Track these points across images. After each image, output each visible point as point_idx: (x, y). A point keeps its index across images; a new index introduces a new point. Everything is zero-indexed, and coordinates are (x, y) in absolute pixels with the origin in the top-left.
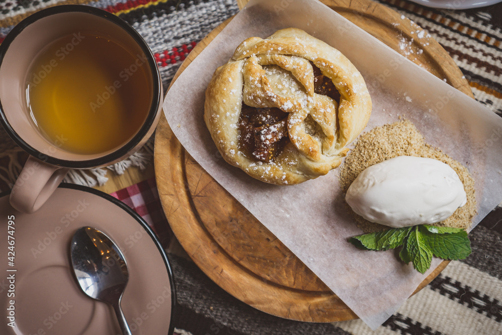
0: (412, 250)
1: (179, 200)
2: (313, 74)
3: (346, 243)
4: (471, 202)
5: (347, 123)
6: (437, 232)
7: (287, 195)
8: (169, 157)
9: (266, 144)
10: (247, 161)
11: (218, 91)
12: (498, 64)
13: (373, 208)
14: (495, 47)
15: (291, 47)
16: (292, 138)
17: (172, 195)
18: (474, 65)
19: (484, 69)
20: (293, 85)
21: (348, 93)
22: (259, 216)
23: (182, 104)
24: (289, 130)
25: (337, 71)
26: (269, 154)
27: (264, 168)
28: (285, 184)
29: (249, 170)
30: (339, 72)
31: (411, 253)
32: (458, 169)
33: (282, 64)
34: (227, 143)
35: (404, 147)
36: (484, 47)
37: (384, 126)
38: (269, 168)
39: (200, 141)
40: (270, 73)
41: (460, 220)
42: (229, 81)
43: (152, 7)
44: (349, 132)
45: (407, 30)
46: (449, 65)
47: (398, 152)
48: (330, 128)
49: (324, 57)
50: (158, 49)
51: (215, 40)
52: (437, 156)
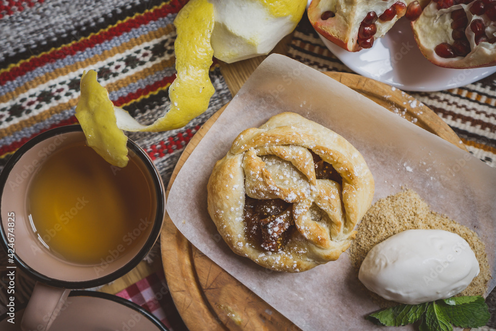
0: (432, 324)
1: (191, 295)
2: (313, 162)
3: (364, 320)
4: (484, 267)
5: (352, 208)
6: (455, 304)
7: (299, 277)
8: (177, 253)
9: (274, 237)
10: (256, 252)
11: (220, 188)
12: (492, 121)
13: (389, 289)
14: (486, 104)
15: (289, 138)
16: (300, 229)
17: (183, 291)
18: (469, 123)
19: (479, 126)
20: (294, 175)
21: (350, 177)
22: (274, 303)
23: (185, 199)
24: (296, 221)
25: (336, 157)
26: (277, 244)
27: (274, 259)
28: (297, 272)
29: (259, 261)
30: (338, 159)
31: (432, 327)
32: (467, 235)
33: (282, 156)
34: (234, 237)
35: (411, 219)
36: (476, 106)
37: (388, 197)
38: (279, 258)
39: (206, 233)
40: (270, 164)
41: (475, 287)
42: (230, 177)
43: (144, 100)
44: (356, 216)
45: (399, 101)
46: (445, 132)
47: (406, 225)
48: (336, 214)
49: (322, 144)
50: (154, 141)
51: (210, 130)
52: (445, 223)
